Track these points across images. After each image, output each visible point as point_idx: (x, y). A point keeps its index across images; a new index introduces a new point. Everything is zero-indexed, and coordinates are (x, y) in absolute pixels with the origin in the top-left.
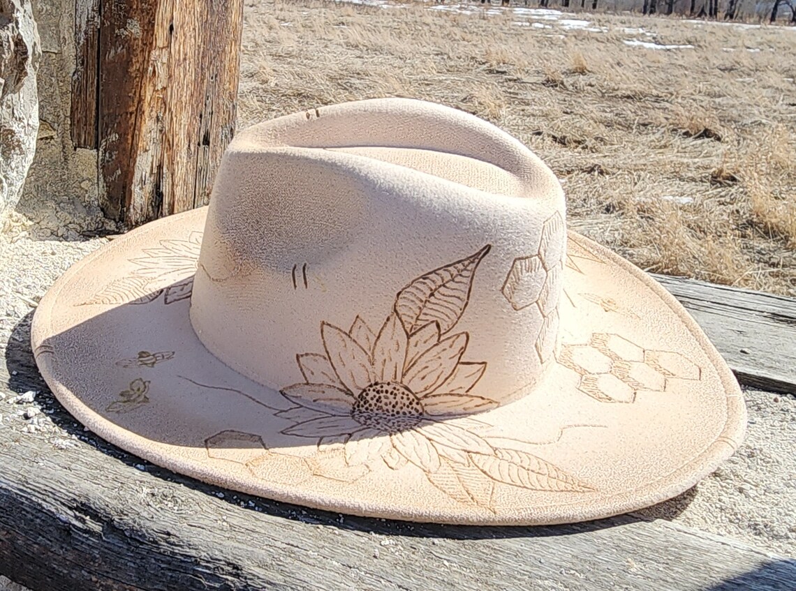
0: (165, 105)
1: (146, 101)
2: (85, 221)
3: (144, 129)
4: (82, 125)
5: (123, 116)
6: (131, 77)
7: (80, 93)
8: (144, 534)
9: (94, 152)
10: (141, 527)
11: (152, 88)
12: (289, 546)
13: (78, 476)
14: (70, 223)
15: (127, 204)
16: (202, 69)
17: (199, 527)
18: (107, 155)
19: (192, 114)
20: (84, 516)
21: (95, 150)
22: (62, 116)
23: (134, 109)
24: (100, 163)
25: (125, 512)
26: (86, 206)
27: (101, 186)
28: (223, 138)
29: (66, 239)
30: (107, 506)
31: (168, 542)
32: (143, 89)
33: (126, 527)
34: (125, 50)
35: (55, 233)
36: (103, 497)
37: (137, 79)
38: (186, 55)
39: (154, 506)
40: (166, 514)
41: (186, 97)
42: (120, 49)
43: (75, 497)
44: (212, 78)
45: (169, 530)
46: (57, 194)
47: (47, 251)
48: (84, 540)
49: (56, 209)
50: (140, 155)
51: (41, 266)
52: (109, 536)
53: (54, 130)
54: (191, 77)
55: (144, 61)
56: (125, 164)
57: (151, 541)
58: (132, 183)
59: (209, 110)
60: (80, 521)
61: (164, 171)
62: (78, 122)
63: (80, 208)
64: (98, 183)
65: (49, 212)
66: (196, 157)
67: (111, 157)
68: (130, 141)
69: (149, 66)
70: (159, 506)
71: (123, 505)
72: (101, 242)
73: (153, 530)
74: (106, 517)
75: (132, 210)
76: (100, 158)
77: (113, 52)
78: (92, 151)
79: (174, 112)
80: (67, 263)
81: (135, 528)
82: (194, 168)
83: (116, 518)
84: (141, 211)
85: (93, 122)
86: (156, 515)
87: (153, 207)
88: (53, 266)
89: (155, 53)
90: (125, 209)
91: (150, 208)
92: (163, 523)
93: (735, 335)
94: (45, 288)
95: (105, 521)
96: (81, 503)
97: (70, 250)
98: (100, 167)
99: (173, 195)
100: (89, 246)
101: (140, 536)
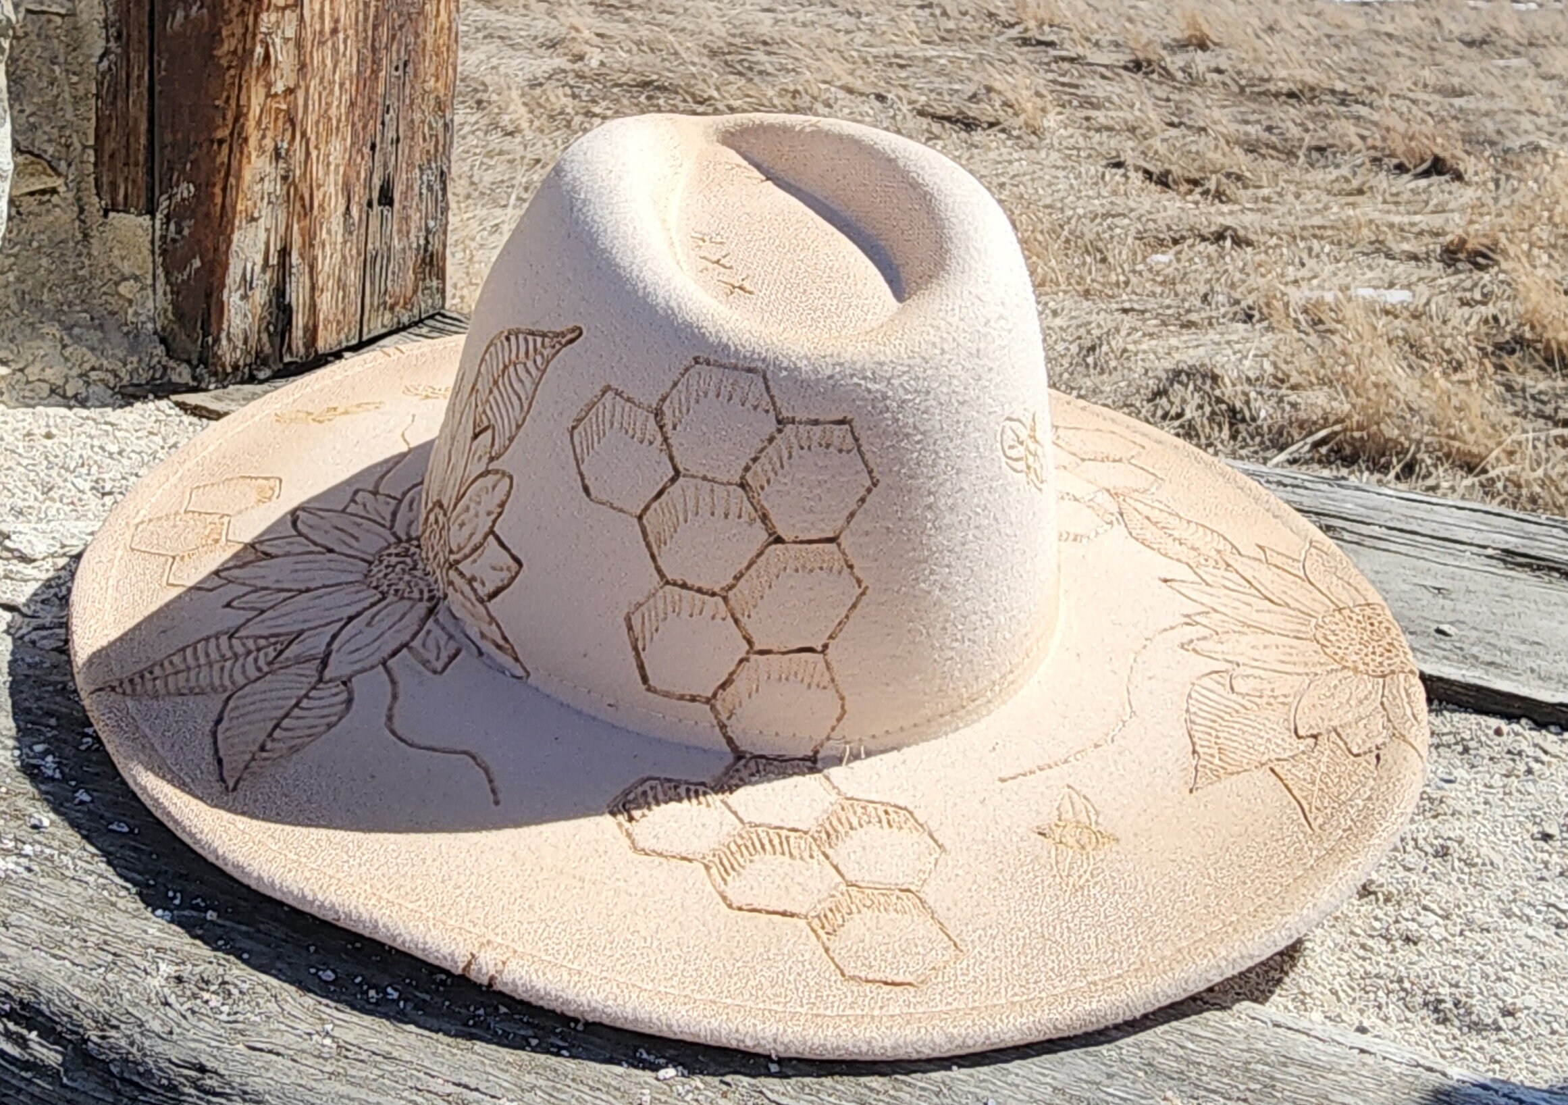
0: (293, 125)
1: (251, 116)
2: (125, 365)
3: (247, 175)
4: (120, 165)
5: (205, 149)
6: (219, 66)
7: (115, 97)
8: (150, 1071)
9: (146, 220)
10: (145, 1055)
11: (262, 92)
12: (460, 1089)
13: (20, 941)
14: (93, 369)
15: (214, 330)
16: (374, 50)
17: (270, 1052)
18: (172, 227)
19: (353, 144)
20: (25, 1032)
21: (148, 217)
22: (77, 145)
23: (227, 132)
24: (157, 244)
25: (114, 1022)
26: (128, 333)
27: (160, 292)
28: (424, 191)
29: (83, 404)
30: (77, 1008)
31: (198, 1088)
32: (244, 90)
33: (113, 1056)
34: (205, 11)
35: (60, 391)
36: (69, 988)
37: (232, 72)
38: (337, 21)
39: (177, 1006)
40: (202, 1024)
41: (338, 107)
42: (195, 8)
43: (7, 988)
44: (397, 69)
45: (203, 1059)
46: (65, 308)
47: (36, 431)
48: (23, 1085)
49: (62, 340)
50: (240, 228)
51: (19, 464)
52: (76, 1075)
53: (59, 175)
54: (348, 67)
55: (244, 35)
56: (210, 245)
57: (161, 1086)
58: (224, 286)
59: (391, 134)
60: (16, 1043)
61: (294, 262)
62: (112, 156)
63: (116, 337)
64: (154, 286)
65: (46, 347)
66: (363, 230)
67: (179, 231)
68: (219, 200)
69: (254, 45)
70: (186, 1006)
71: (111, 1005)
72: (158, 409)
73: (170, 1061)
74: (73, 1032)
75: (224, 342)
76: (158, 233)
77: (180, 14)
78: (140, 219)
79: (313, 138)
80: (76, 455)
81: (131, 1057)
82: (359, 254)
83: (94, 1035)
84: (245, 342)
85: (141, 159)
86: (179, 1025)
87: (270, 335)
88: (45, 463)
89: (267, 19)
90: (210, 339)
91: (265, 337)
92: (193, 1045)
93: (1427, 596)
94: (21, 513)
95: (70, 1041)
96: (21, 1002)
97: (89, 427)
98: (157, 251)
99: (313, 307)
100: (131, 417)
101: (140, 1075)
